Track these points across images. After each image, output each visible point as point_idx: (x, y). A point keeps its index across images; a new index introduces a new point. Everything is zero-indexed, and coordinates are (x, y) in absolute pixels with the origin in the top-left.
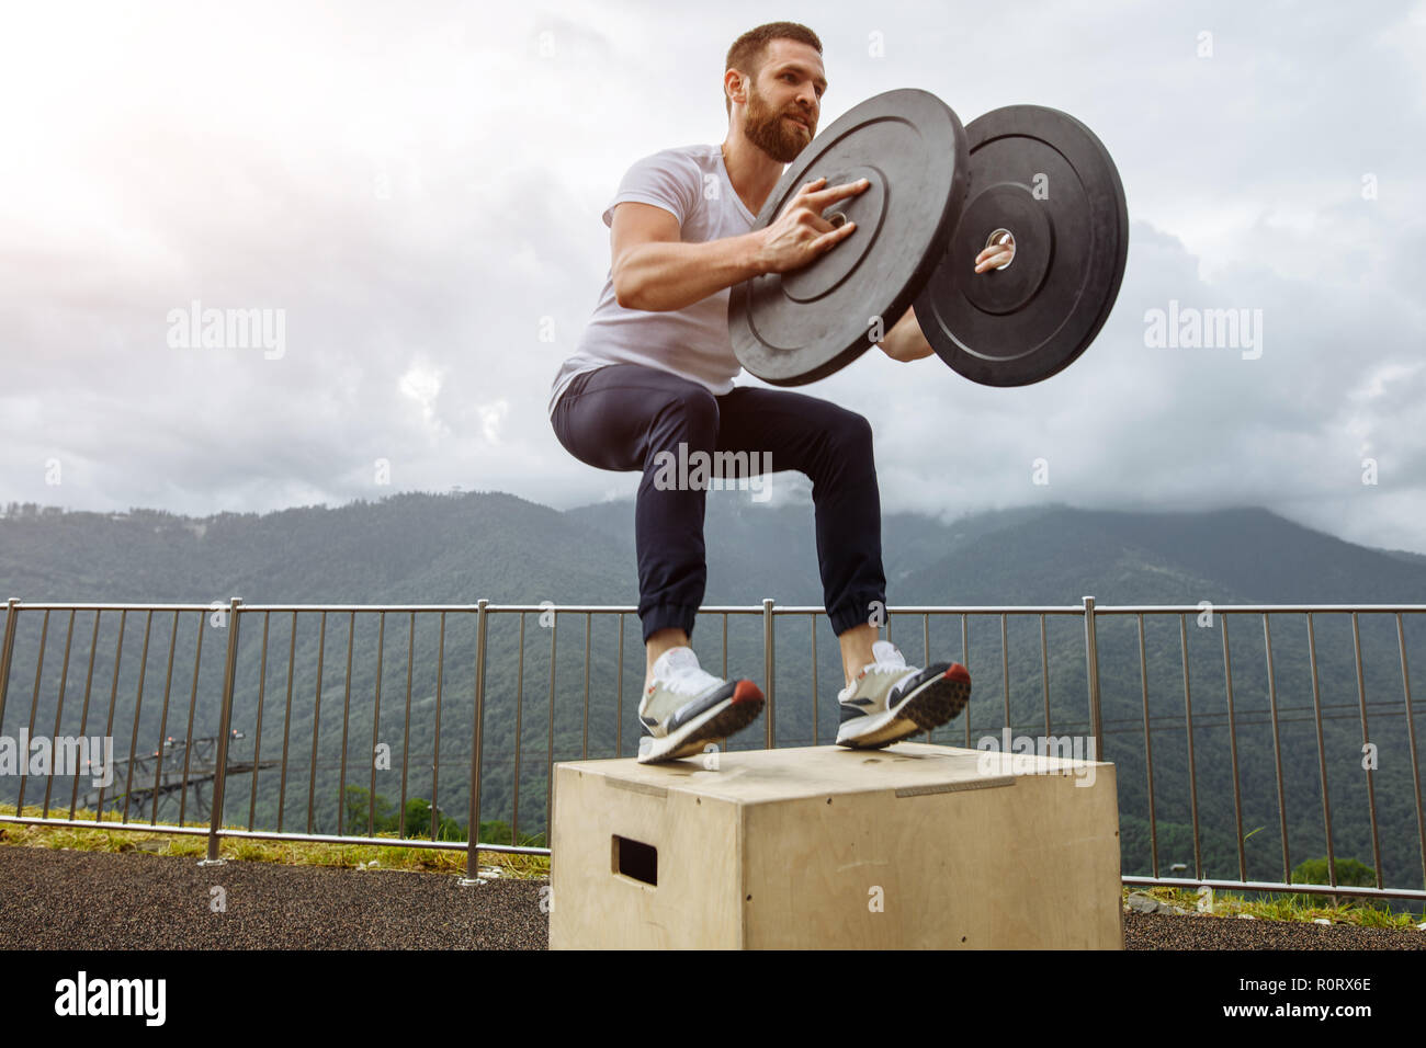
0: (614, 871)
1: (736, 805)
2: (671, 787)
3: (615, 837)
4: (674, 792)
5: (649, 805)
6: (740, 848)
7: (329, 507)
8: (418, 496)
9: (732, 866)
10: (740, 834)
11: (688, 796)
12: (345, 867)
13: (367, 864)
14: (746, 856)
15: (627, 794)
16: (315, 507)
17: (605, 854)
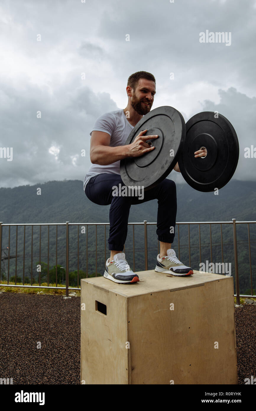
0: (96, 310)
1: (125, 297)
2: (109, 290)
3: (96, 301)
4: (110, 291)
5: (104, 294)
6: (126, 309)
7: (30, 185)
8: (55, 182)
9: (125, 313)
10: (126, 305)
11: (114, 293)
12: (34, 293)
13: (40, 292)
14: (128, 311)
15: (99, 290)
16: (27, 186)
17: (94, 306)
